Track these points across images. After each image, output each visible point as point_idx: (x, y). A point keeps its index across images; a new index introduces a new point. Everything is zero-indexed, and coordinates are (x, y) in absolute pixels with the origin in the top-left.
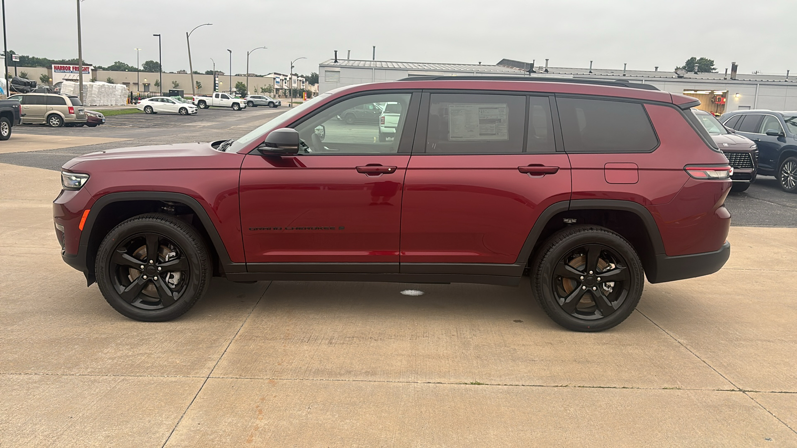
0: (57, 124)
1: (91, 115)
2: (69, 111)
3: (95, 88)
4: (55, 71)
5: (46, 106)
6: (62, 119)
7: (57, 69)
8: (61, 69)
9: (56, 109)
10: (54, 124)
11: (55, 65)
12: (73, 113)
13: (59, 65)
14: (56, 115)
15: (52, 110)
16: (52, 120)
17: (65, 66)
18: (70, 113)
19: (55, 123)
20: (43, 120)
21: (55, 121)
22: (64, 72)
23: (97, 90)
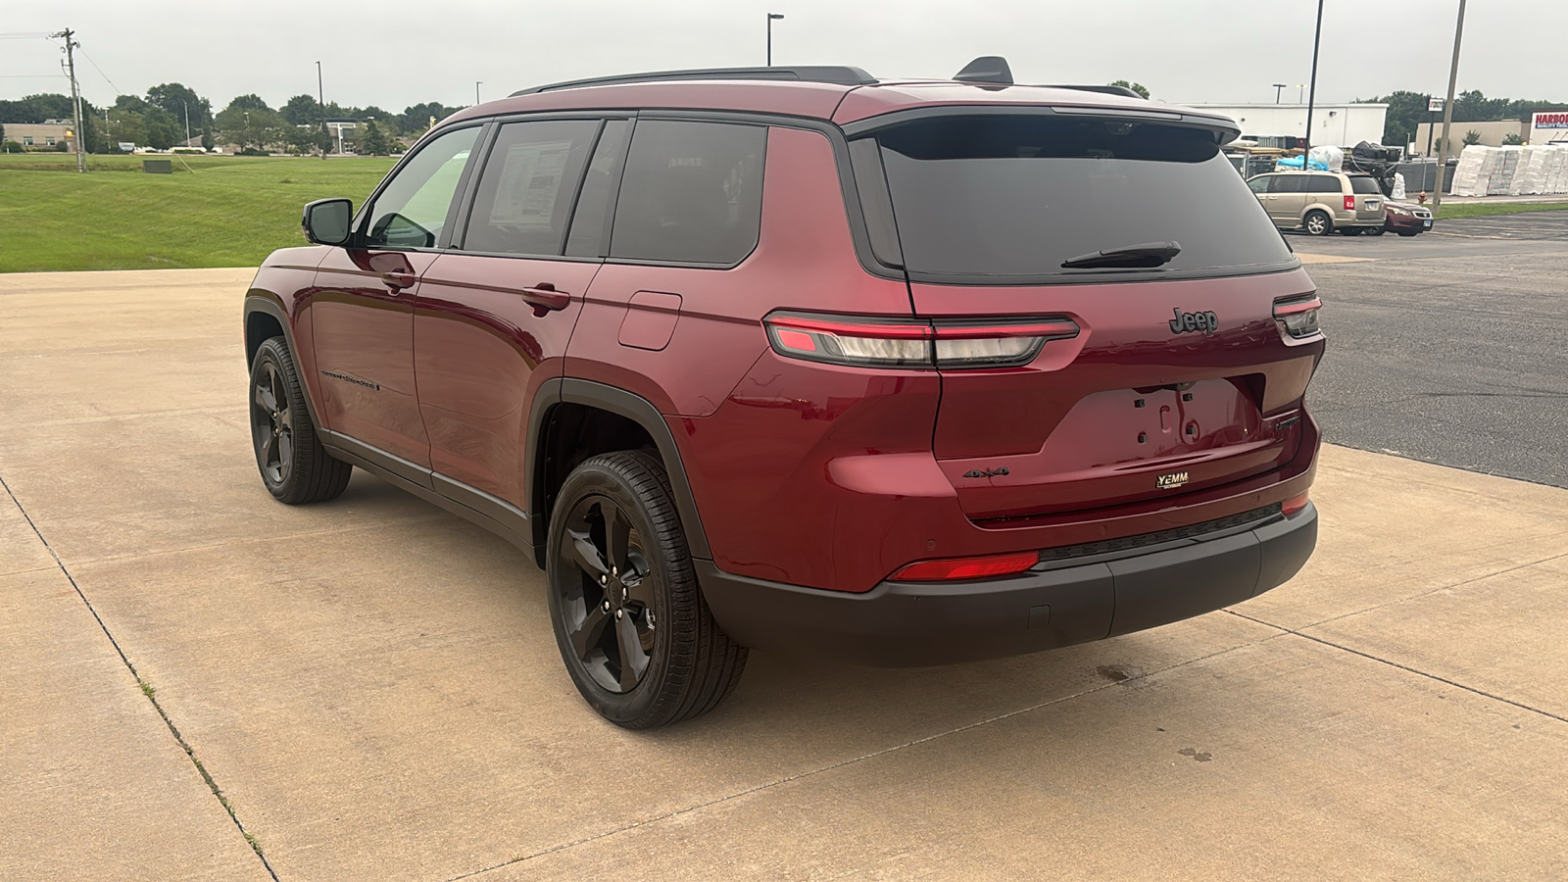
0: (1320, 229)
1: (1402, 212)
2: (1345, 203)
3: (1538, 156)
4: (1536, 127)
5: (1305, 194)
6: (1330, 220)
7: (1541, 122)
8: (1550, 121)
9: (1322, 200)
10: (1314, 230)
11: (1539, 114)
12: (1353, 209)
13: (1548, 114)
14: (1322, 213)
15: (1316, 201)
16: (1313, 221)
17: (1559, 114)
18: (1346, 208)
19: (1316, 227)
20: (1297, 222)
21: (1317, 223)
22: (1556, 127)
23: (1542, 162)
